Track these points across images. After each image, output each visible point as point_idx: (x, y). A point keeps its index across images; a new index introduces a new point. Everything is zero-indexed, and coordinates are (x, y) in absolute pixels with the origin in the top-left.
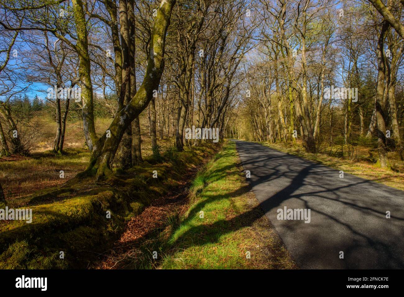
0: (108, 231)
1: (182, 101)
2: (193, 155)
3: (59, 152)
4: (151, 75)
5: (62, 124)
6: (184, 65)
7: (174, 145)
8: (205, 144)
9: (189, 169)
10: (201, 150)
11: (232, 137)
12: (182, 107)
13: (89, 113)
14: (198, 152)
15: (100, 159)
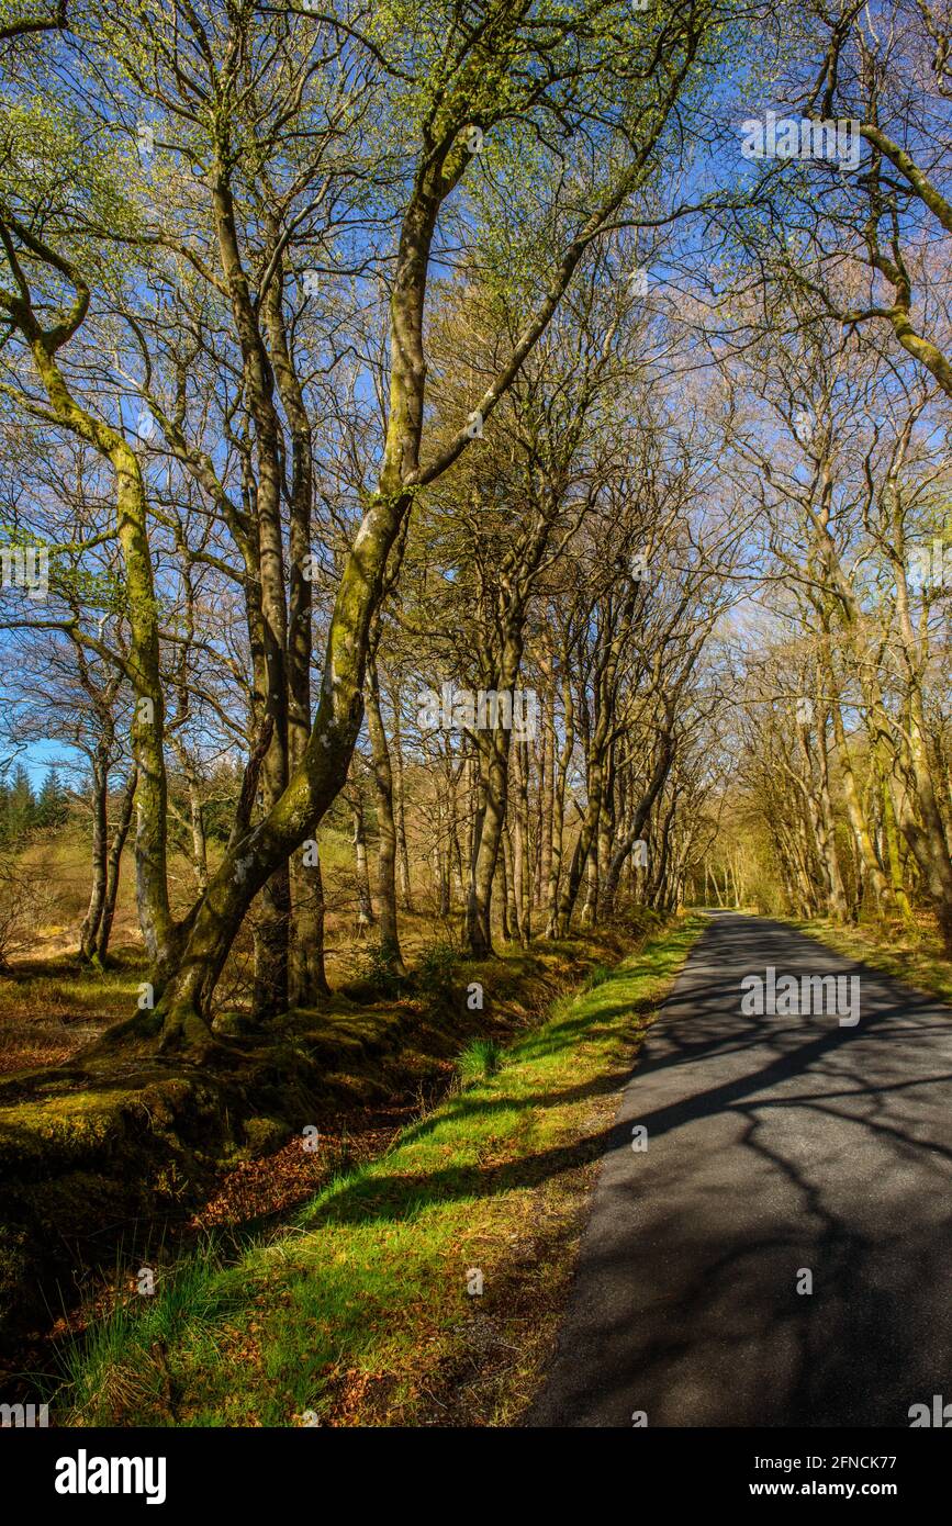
0: (157, 1192)
1: (487, 787)
2: (527, 971)
3: (95, 959)
4: (324, 738)
5: (109, 867)
6: (492, 672)
7: (463, 937)
8: (588, 930)
9: (499, 1018)
10: (565, 952)
11: (714, 903)
12: (485, 809)
13: (152, 850)
14: (550, 960)
15: (174, 987)
